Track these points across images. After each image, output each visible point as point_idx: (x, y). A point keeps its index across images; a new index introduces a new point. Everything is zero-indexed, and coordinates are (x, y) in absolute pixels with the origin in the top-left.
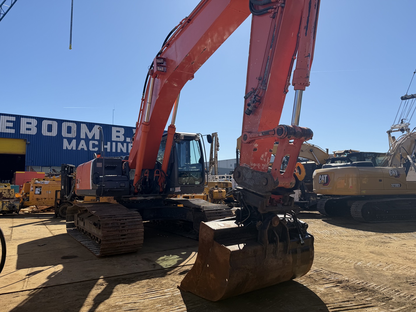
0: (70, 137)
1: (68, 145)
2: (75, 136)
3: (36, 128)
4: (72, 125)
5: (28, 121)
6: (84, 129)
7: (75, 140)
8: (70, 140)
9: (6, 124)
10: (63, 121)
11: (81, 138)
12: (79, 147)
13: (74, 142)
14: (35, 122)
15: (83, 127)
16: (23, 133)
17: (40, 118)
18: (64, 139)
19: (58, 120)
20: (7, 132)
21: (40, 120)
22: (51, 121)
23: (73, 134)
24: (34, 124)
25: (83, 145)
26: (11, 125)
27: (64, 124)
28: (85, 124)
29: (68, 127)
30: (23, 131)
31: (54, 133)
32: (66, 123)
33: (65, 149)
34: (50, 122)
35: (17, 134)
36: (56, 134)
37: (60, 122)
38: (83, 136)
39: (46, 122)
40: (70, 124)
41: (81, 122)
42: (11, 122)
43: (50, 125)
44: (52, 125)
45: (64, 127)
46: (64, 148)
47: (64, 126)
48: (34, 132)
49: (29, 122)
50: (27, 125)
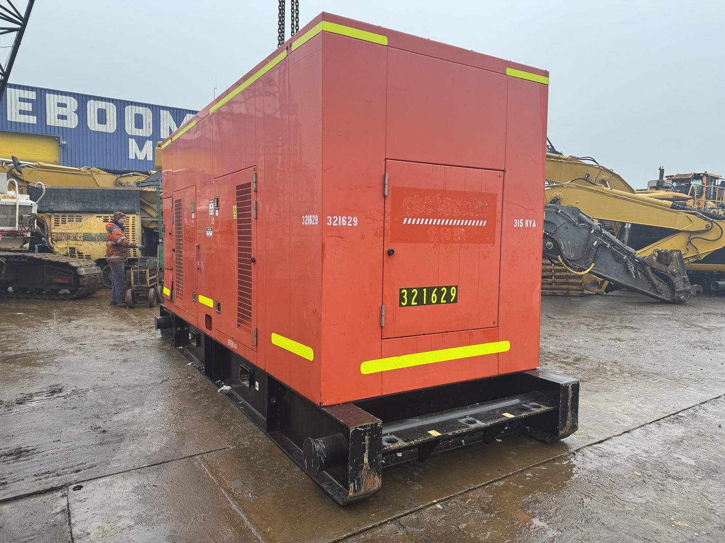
0: (141, 135)
1: (138, 151)
2: (149, 133)
3: (77, 116)
4: (144, 112)
5: (60, 102)
6: (167, 120)
7: (151, 142)
8: (141, 142)
9: (18, 105)
10: (126, 103)
11: (161, 137)
13: (149, 144)
14: (73, 103)
15: (165, 117)
16: (53, 124)
17: (82, 95)
18: (130, 139)
19: (117, 100)
20: (22, 121)
21: (83, 100)
22: (104, 103)
23: (146, 130)
24: (73, 106)
26: (28, 107)
27: (128, 108)
28: (168, 112)
29: (136, 115)
30: (52, 120)
31: (111, 126)
32: (132, 108)
33: (132, 159)
34: (102, 105)
35: (42, 127)
36: (115, 128)
37: (121, 105)
38: (164, 134)
39: (94, 104)
40: (141, 110)
41: (160, 107)
42: (28, 101)
43: (102, 109)
44: (106, 110)
45: (128, 116)
46: (132, 156)
47: (130, 113)
49: (62, 104)
50: (58, 110)
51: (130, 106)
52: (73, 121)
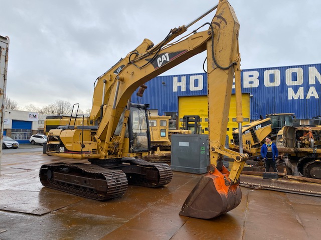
0: (296, 85)
1: (294, 94)
2: (301, 82)
3: (258, 80)
4: (298, 71)
6: (313, 73)
7: (303, 88)
8: (296, 89)
10: (286, 68)
11: (310, 84)
12: (308, 95)
13: (301, 90)
14: (256, 74)
15: (312, 71)
16: (246, 87)
17: (261, 69)
18: (289, 88)
19: (281, 67)
21: (261, 71)
22: (273, 70)
23: (299, 81)
24: (256, 76)
25: (312, 93)
28: (314, 67)
29: (292, 73)
31: (277, 83)
33: (290, 100)
34: (272, 72)
36: (280, 83)
37: (283, 70)
38: (312, 81)
39: (268, 72)
41: (308, 65)
43: (272, 74)
44: (274, 74)
45: (287, 75)
47: (288, 73)
48: (256, 84)
49: (251, 75)
50: (249, 79)
51: (288, 69)
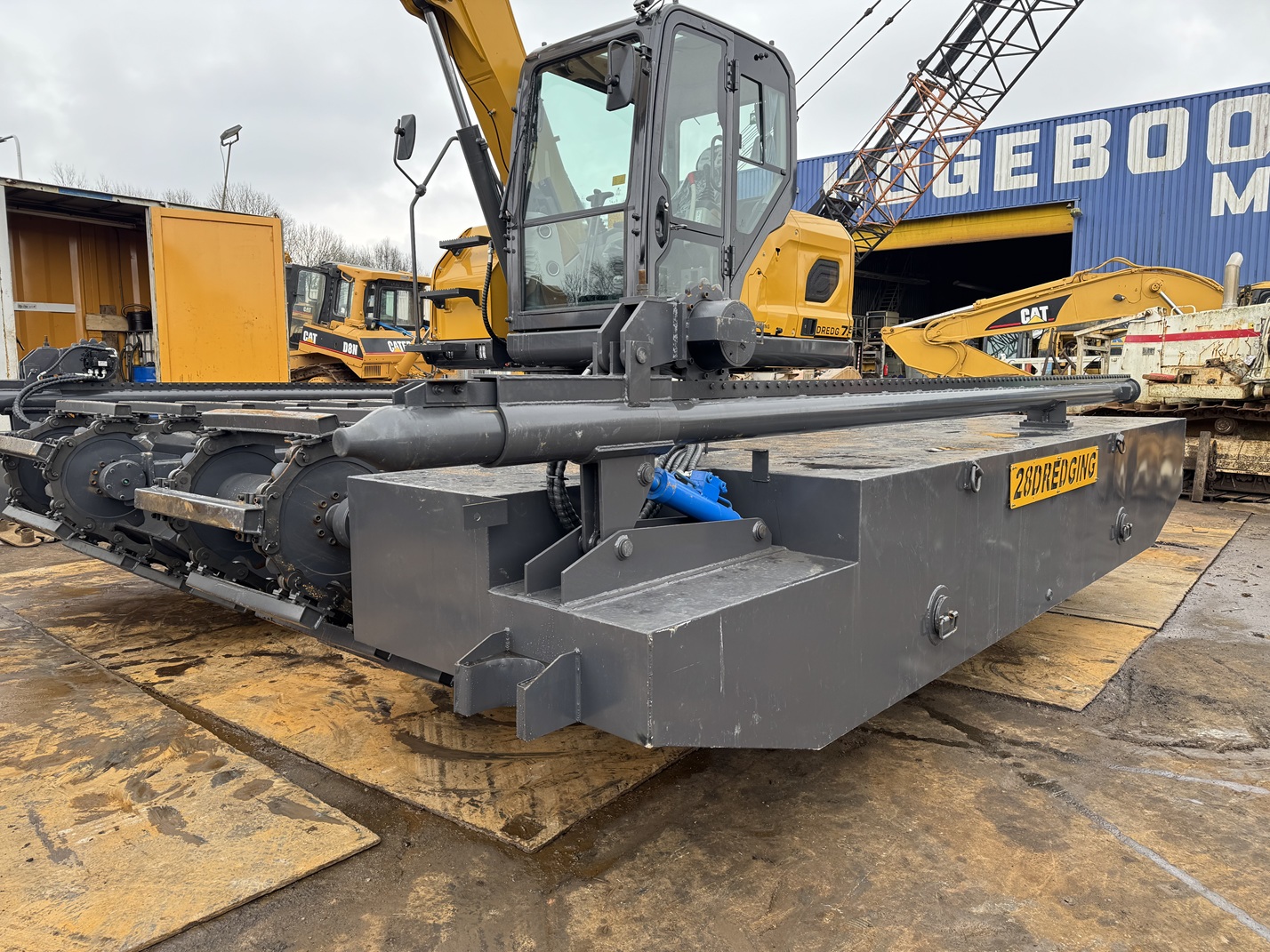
0: (1243, 159)
1: (1233, 195)
3: (1108, 153)
5: (1080, 134)
7: (1266, 171)
8: (1241, 174)
9: (1012, 161)
13: (1261, 178)
14: (1102, 132)
16: (1064, 181)
17: (1122, 109)
18: (1216, 175)
19: (1192, 98)
20: (1016, 187)
21: (1122, 117)
22: (1163, 111)
23: (1257, 144)
24: (1103, 136)
26: (1026, 159)
27: (1217, 108)
29: (1233, 116)
30: (1064, 173)
31: (1175, 157)
32: (1225, 105)
33: (1218, 217)
34: (1157, 117)
35: (1045, 188)
36: (1184, 157)
39: (1143, 120)
40: (1247, 104)
42: (1025, 149)
43: (1158, 127)
44: (1167, 126)
46: (1217, 210)
47: (1219, 117)
49: (1083, 137)
50: (1076, 150)
51: (1221, 102)
52: (1101, 164)
